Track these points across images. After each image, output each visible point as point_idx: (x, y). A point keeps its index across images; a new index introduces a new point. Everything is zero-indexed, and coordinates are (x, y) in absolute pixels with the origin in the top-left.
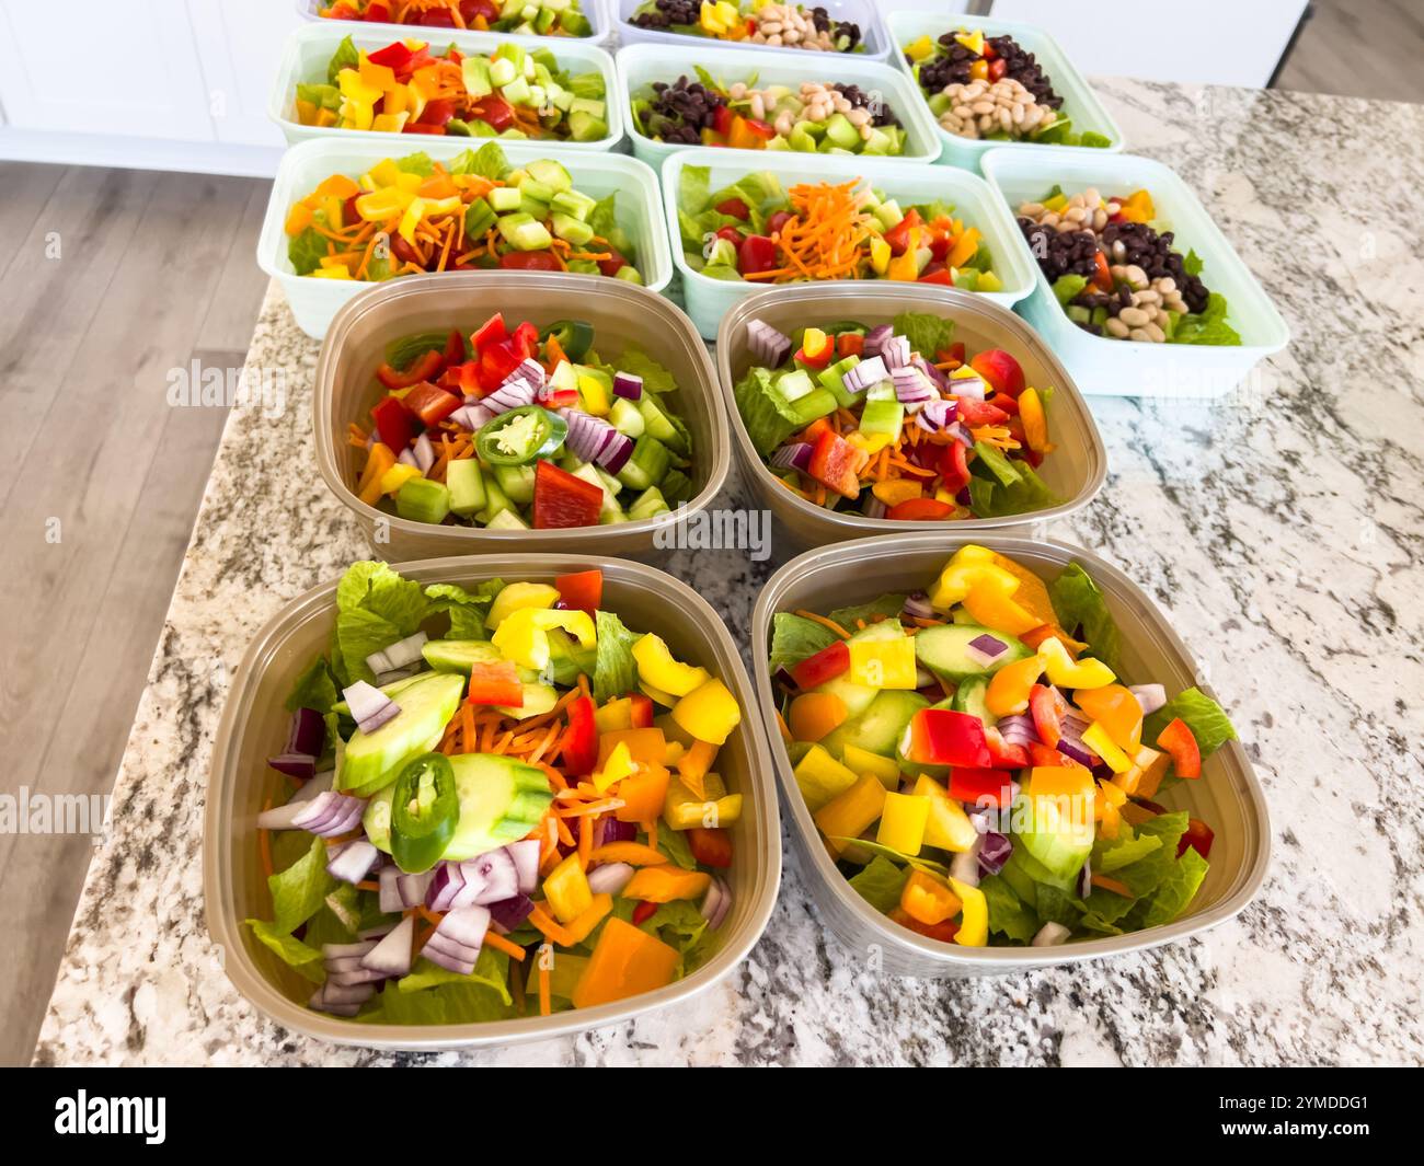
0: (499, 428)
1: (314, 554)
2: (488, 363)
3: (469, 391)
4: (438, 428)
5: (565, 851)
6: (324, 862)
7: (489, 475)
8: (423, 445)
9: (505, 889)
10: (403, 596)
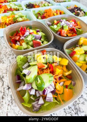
0: (27, 38)
1: (9, 58)
2: (22, 32)
3: (21, 35)
4: (19, 40)
5: (56, 82)
6: (29, 93)
7: (27, 43)
8: (18, 43)
9: (53, 89)
10: (24, 59)
